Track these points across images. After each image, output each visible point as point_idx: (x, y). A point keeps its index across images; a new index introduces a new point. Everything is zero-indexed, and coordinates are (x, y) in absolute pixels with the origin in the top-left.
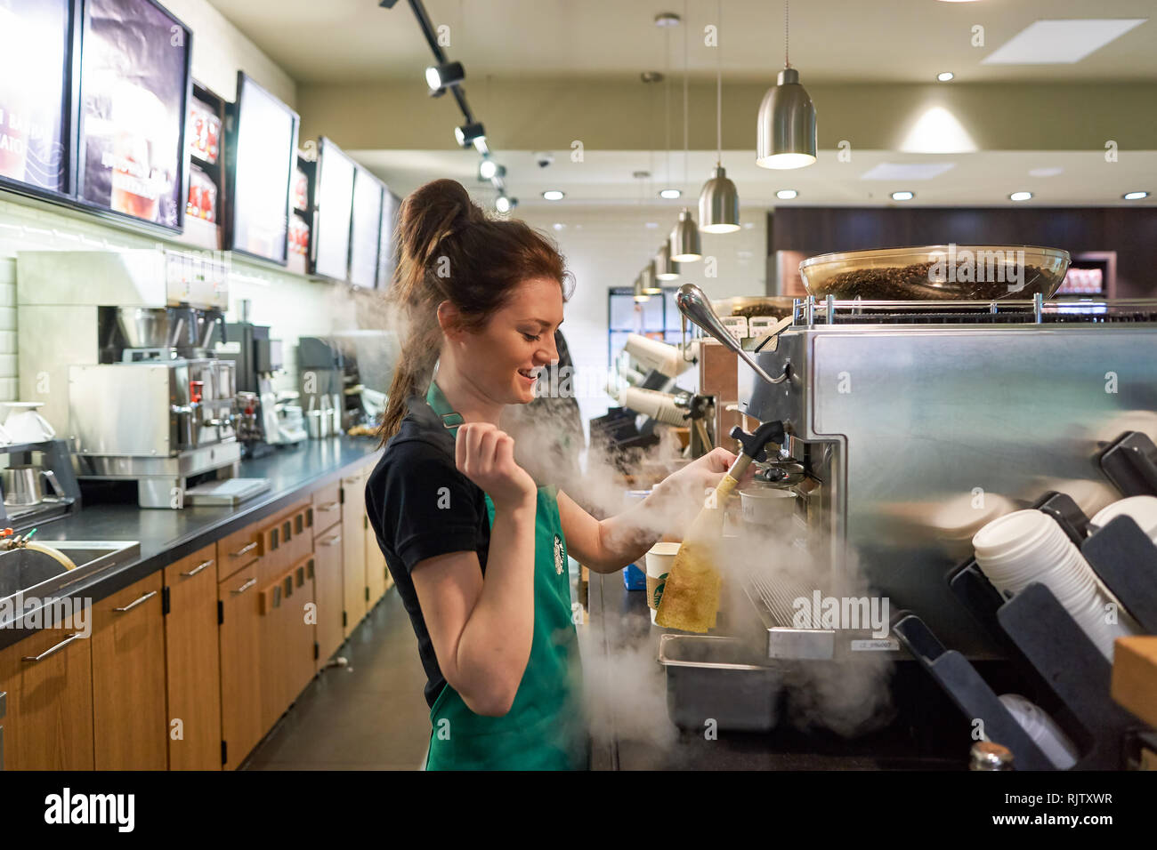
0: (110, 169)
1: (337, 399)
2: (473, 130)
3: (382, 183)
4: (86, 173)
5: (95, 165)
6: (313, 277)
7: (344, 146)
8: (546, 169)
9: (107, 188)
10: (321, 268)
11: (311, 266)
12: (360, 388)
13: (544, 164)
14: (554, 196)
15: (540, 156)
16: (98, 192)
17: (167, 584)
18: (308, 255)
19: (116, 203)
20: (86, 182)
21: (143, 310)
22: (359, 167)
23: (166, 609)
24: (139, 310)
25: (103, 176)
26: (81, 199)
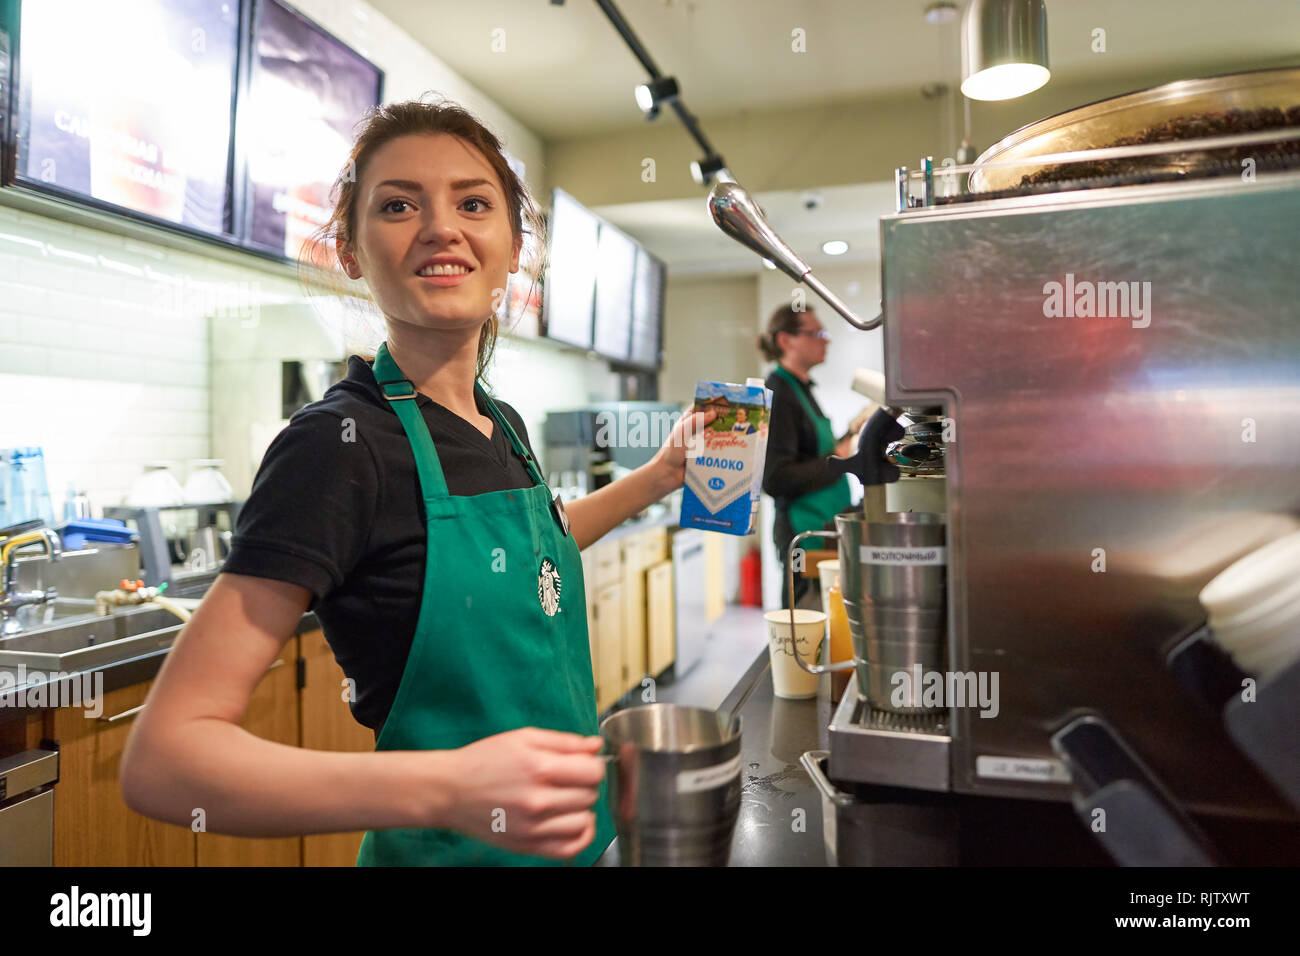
0: (284, 213)
1: (582, 477)
2: (711, 165)
3: (638, 243)
4: (255, 216)
5: (264, 207)
6: (544, 340)
7: (589, 201)
8: (815, 213)
9: (279, 232)
10: (555, 330)
11: (543, 330)
12: (610, 467)
13: (811, 205)
14: (836, 248)
15: (806, 196)
16: (268, 235)
17: (305, 654)
18: (540, 316)
19: (292, 249)
20: (254, 225)
21: (326, 362)
22: (603, 221)
23: (300, 682)
24: (322, 362)
25: (276, 220)
26: (247, 242)
